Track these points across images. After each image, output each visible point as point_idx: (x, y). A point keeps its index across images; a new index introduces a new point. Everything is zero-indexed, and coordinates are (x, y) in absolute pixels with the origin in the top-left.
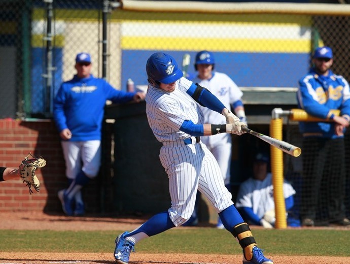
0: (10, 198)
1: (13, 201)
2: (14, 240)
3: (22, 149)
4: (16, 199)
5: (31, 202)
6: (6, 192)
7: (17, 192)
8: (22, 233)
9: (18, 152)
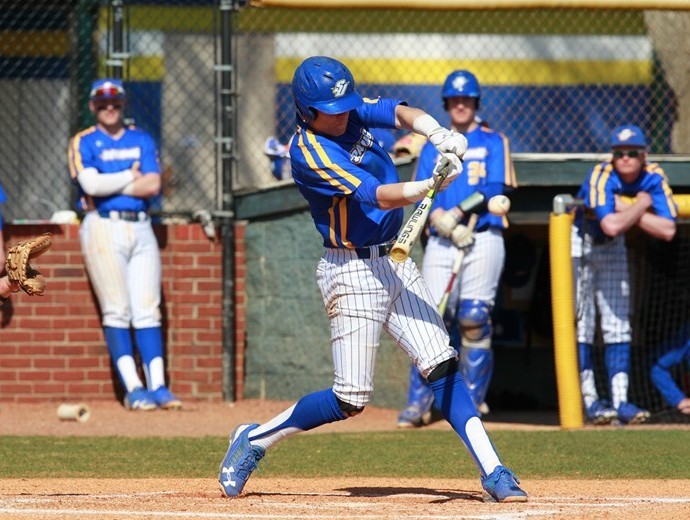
0: (46, 377)
1: (51, 382)
2: (42, 456)
3: (68, 280)
4: (57, 377)
5: (88, 382)
6: (38, 364)
7: (60, 364)
8: (62, 443)
9: (61, 286)
